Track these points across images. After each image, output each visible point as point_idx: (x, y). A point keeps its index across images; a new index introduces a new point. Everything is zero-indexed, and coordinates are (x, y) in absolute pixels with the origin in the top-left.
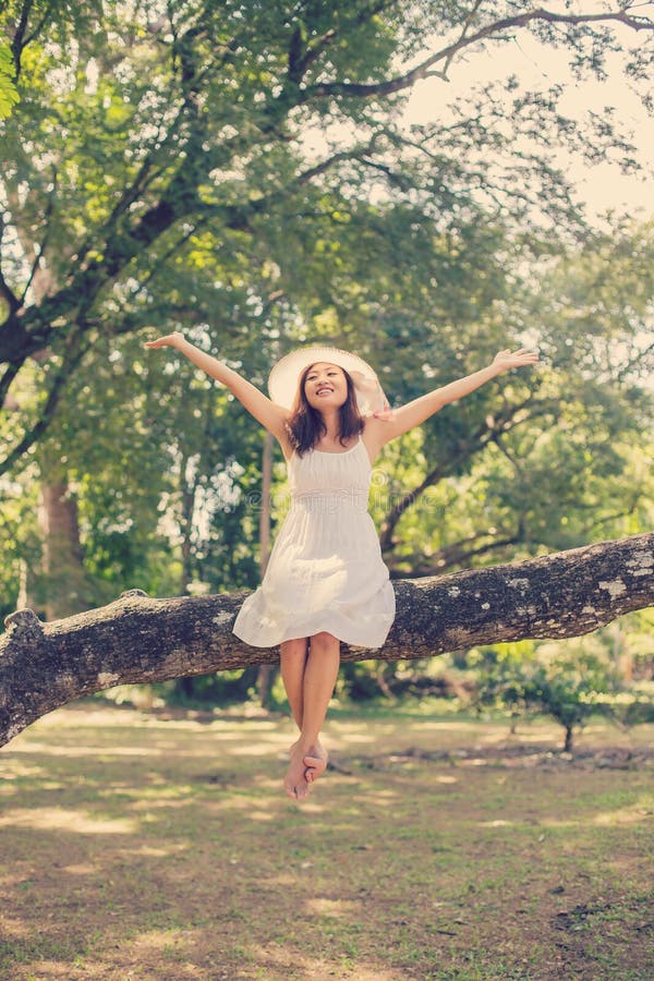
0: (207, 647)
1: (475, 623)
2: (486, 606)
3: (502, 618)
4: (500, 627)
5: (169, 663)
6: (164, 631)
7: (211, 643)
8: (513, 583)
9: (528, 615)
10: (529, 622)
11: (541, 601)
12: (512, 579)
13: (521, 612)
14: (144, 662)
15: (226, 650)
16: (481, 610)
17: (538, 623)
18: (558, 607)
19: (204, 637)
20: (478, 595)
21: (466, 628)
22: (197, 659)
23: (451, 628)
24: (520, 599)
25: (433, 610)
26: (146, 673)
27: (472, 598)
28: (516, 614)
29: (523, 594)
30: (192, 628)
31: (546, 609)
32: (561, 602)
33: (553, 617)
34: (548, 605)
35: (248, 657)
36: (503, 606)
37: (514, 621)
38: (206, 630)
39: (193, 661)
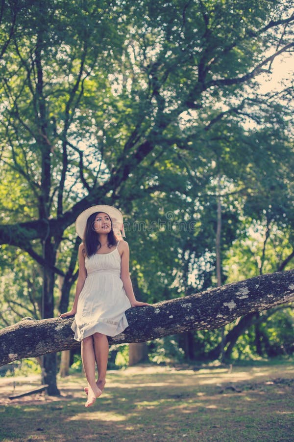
0: (53, 341)
1: (166, 325)
2: (171, 317)
3: (179, 322)
4: (178, 326)
5: (38, 349)
6: (35, 335)
7: (54, 339)
8: (184, 306)
9: (191, 320)
10: (192, 323)
11: (197, 313)
12: (184, 304)
13: (187, 318)
14: (27, 348)
15: (61, 341)
16: (169, 319)
17: (197, 323)
18: (205, 316)
19: (51, 336)
20: (168, 312)
21: (162, 327)
22: (50, 346)
23: (155, 328)
24: (187, 313)
25: (147, 319)
26: (28, 353)
27: (165, 313)
28: (186, 320)
29: (188, 310)
30: (46, 333)
31: (199, 317)
32: (206, 313)
33: (203, 320)
34: (200, 314)
35: (71, 344)
36: (179, 316)
37: (185, 323)
38: (52, 333)
39: (48, 347)
